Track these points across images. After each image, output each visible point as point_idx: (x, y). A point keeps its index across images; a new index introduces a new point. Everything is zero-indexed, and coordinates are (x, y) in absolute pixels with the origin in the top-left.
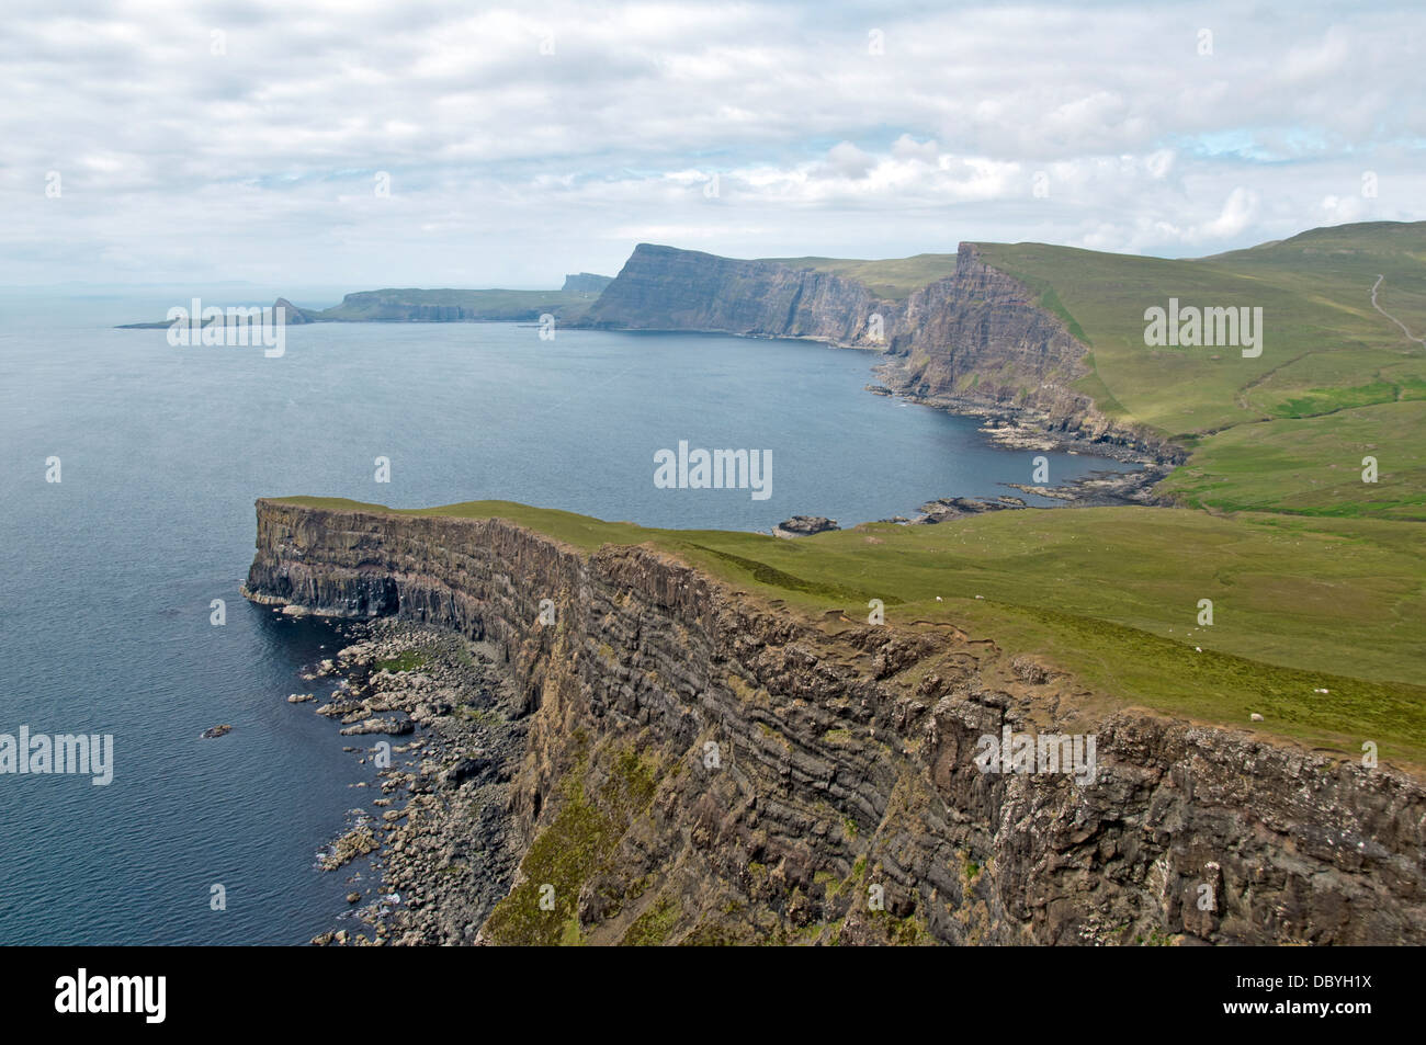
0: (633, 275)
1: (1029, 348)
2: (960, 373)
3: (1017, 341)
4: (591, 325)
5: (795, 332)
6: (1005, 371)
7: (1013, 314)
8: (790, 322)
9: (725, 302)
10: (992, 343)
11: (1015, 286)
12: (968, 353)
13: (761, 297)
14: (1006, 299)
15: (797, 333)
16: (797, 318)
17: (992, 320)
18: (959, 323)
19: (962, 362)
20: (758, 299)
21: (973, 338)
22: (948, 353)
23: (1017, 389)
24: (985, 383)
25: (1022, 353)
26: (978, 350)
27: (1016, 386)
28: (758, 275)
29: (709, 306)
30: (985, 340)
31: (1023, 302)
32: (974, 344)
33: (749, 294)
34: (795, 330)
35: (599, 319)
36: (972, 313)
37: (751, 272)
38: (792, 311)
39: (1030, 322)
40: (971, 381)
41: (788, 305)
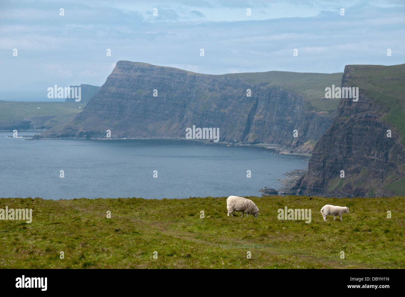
0: (113, 89)
1: (377, 156)
2: (331, 178)
3: (370, 150)
4: (74, 136)
5: (251, 140)
6: (360, 175)
7: (369, 127)
8: (247, 131)
9: (195, 112)
10: (354, 152)
11: (371, 105)
12: (336, 160)
13: (225, 108)
14: (364, 115)
15: (252, 141)
16: (253, 127)
17: (354, 132)
18: (331, 135)
19: (331, 168)
20: (222, 110)
21: (340, 148)
22: (321, 160)
23: (367, 190)
24: (347, 185)
25: (373, 160)
26: (345, 158)
27: (367, 187)
28: (223, 88)
29: (181, 117)
30: (349, 150)
31: (376, 118)
32: (341, 153)
33: (214, 106)
34: (251, 137)
35: (81, 130)
36: (341, 127)
37: (217, 87)
38: (249, 122)
39: (378, 134)
40: (338, 184)
41: (246, 116)
